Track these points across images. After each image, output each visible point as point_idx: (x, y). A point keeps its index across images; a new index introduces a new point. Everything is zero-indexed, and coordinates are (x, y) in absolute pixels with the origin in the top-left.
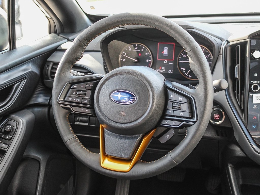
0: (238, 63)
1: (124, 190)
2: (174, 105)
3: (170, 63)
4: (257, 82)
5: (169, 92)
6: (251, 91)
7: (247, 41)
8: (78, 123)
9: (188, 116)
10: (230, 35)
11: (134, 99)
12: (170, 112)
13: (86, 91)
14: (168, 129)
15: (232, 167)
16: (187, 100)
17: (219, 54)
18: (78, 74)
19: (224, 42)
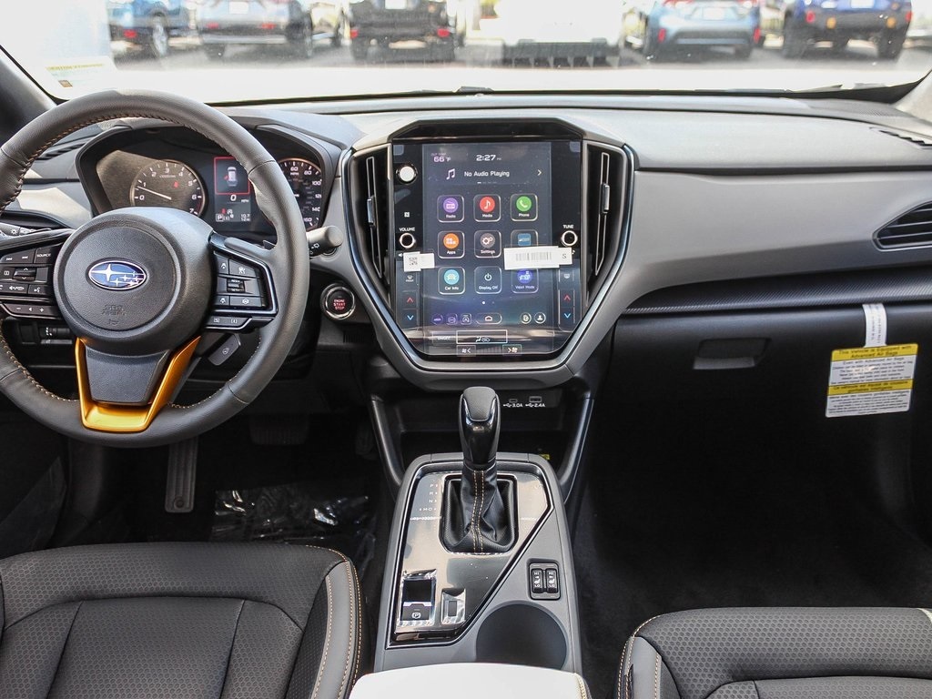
0: (372, 194)
1: (186, 475)
2: (230, 285)
3: (243, 201)
4: (410, 229)
5: (219, 257)
6: (399, 248)
7: (386, 149)
8: (48, 342)
9: (260, 306)
10: (360, 135)
11: (142, 277)
12: (223, 300)
13: (36, 268)
14: (227, 335)
15: (377, 401)
16: (256, 272)
17: (336, 176)
18: (22, 232)
19: (345, 151)
